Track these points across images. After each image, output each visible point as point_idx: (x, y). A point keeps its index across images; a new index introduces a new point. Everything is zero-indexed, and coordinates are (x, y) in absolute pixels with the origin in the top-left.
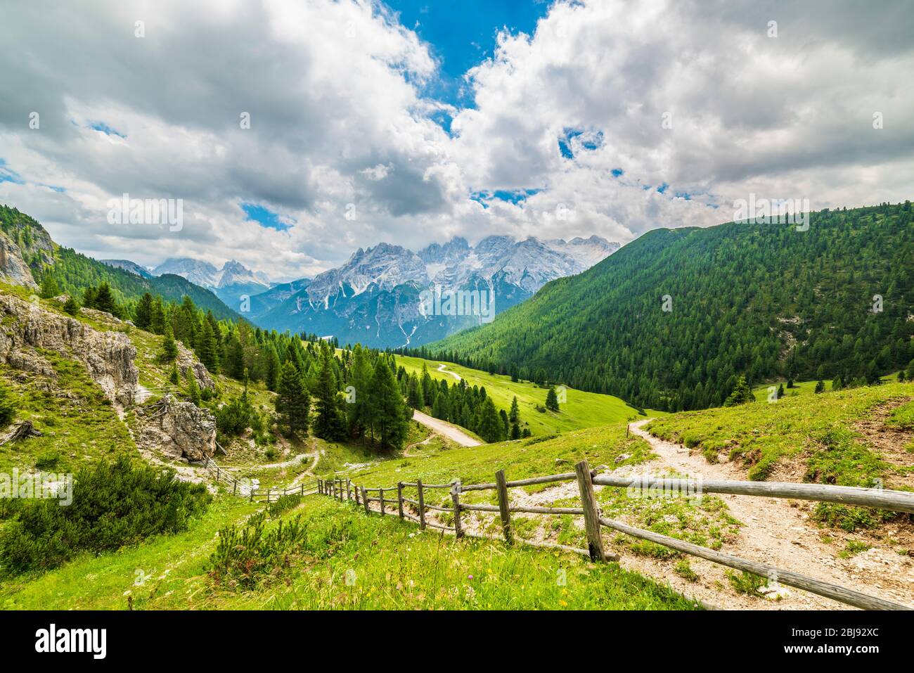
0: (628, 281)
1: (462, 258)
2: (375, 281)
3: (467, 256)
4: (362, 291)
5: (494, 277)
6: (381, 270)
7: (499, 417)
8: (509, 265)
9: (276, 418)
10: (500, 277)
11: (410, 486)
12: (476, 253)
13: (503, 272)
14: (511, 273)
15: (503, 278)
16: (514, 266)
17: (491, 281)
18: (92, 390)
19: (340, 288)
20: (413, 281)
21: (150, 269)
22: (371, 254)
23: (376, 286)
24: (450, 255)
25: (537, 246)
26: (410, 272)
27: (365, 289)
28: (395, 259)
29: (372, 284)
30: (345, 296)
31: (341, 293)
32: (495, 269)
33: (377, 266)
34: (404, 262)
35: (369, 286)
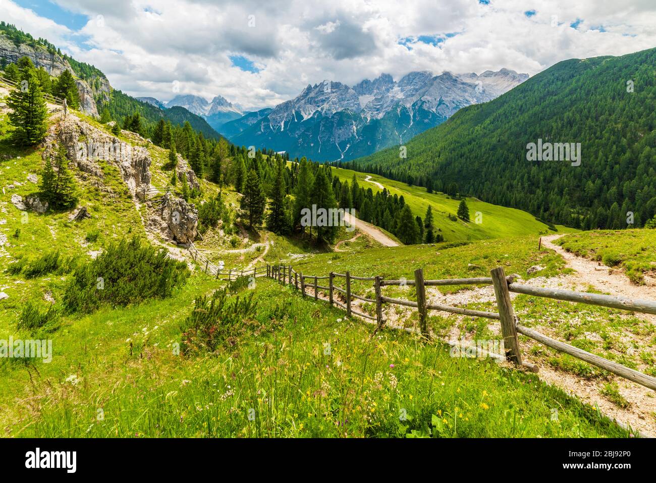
0: (537, 106)
1: (388, 90)
2: (319, 109)
3: (392, 89)
4: (309, 117)
5: (413, 105)
6: (324, 100)
7: (416, 223)
8: (427, 95)
9: (240, 214)
10: (419, 105)
11: (339, 276)
12: (399, 86)
13: (421, 100)
14: (428, 101)
15: (421, 106)
16: (431, 96)
17: (411, 109)
18: (122, 187)
19: (293, 115)
20: (348, 109)
21: (165, 103)
22: (318, 89)
23: (320, 113)
24: (378, 88)
25: (451, 79)
26: (346, 102)
27: (311, 116)
28: (335, 92)
29: (317, 111)
30: (296, 121)
31: (293, 119)
32: (415, 99)
33: (321, 98)
34: (342, 95)
35: (315, 113)
